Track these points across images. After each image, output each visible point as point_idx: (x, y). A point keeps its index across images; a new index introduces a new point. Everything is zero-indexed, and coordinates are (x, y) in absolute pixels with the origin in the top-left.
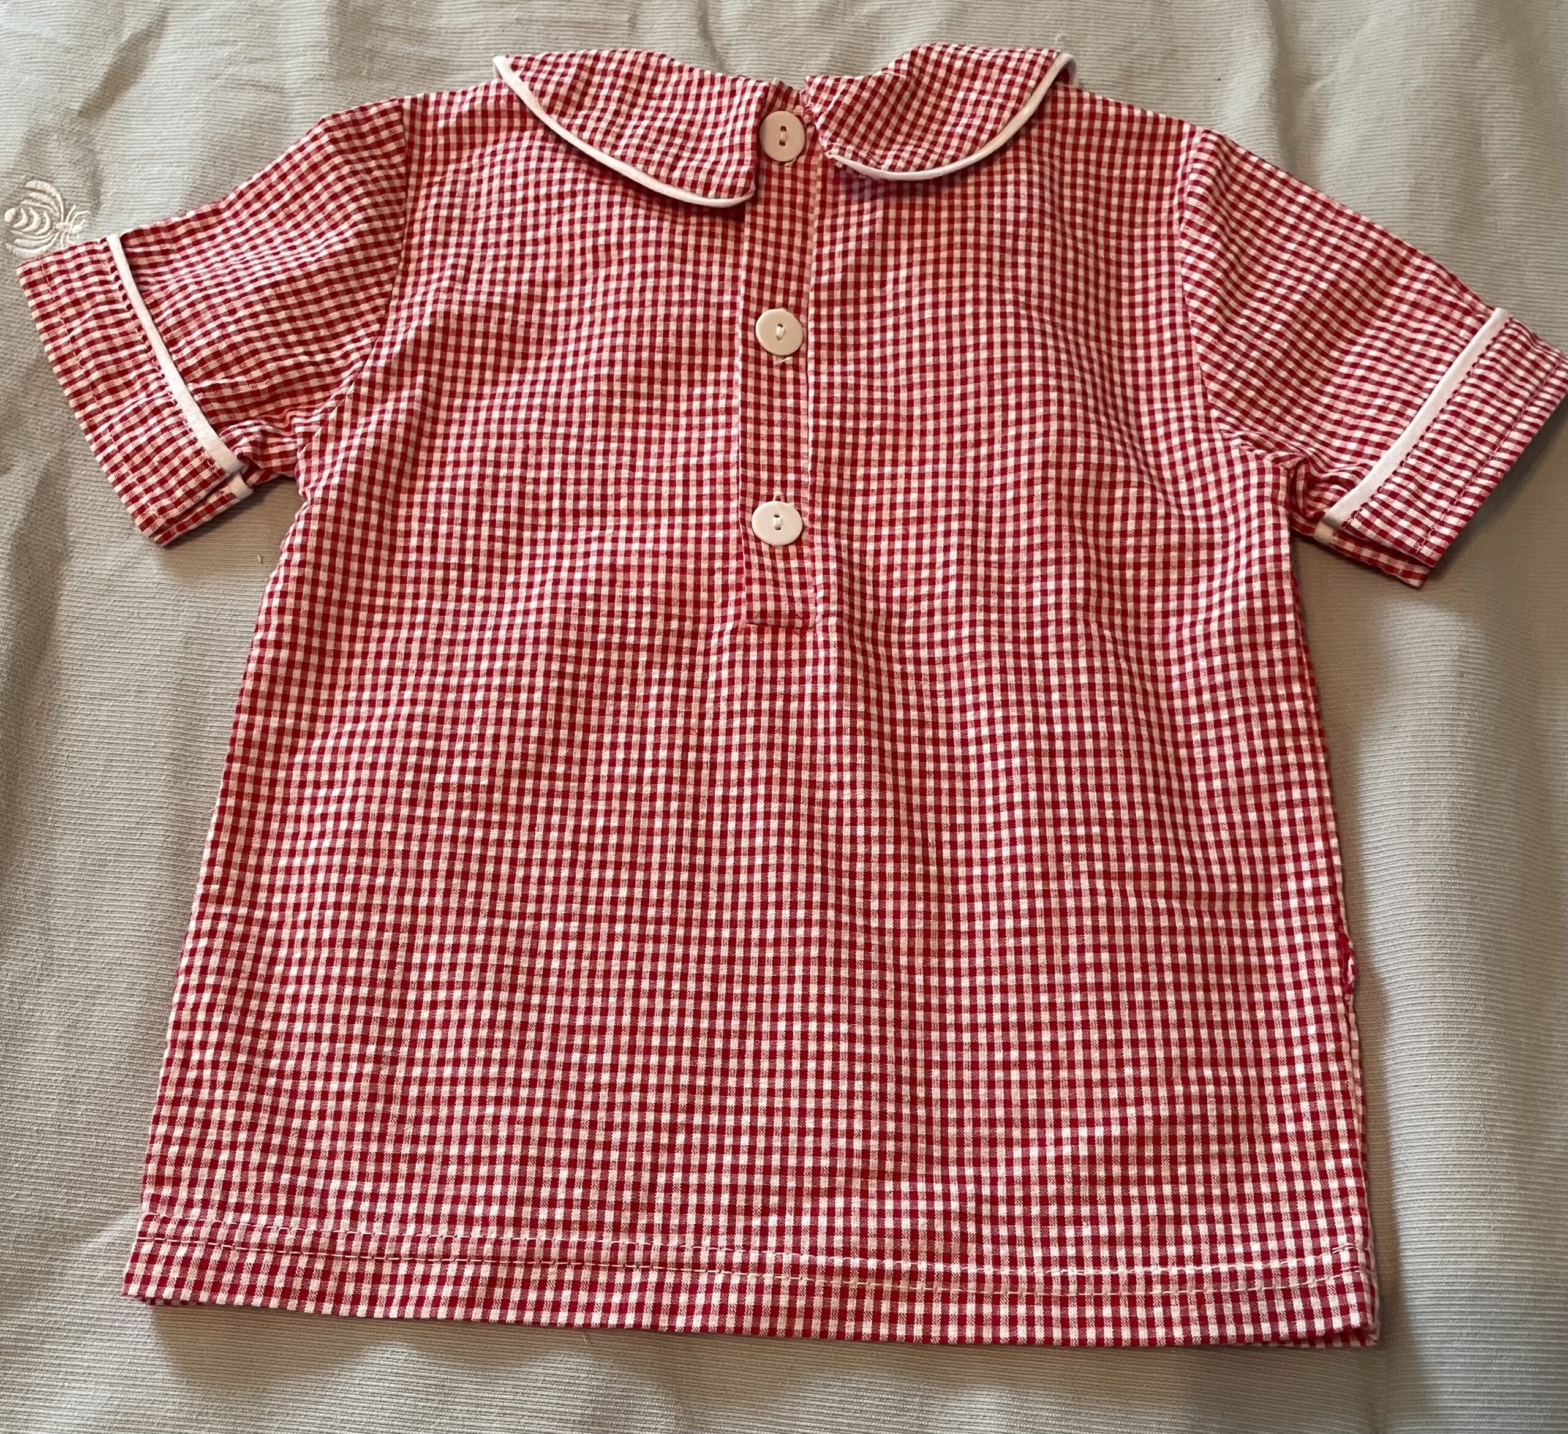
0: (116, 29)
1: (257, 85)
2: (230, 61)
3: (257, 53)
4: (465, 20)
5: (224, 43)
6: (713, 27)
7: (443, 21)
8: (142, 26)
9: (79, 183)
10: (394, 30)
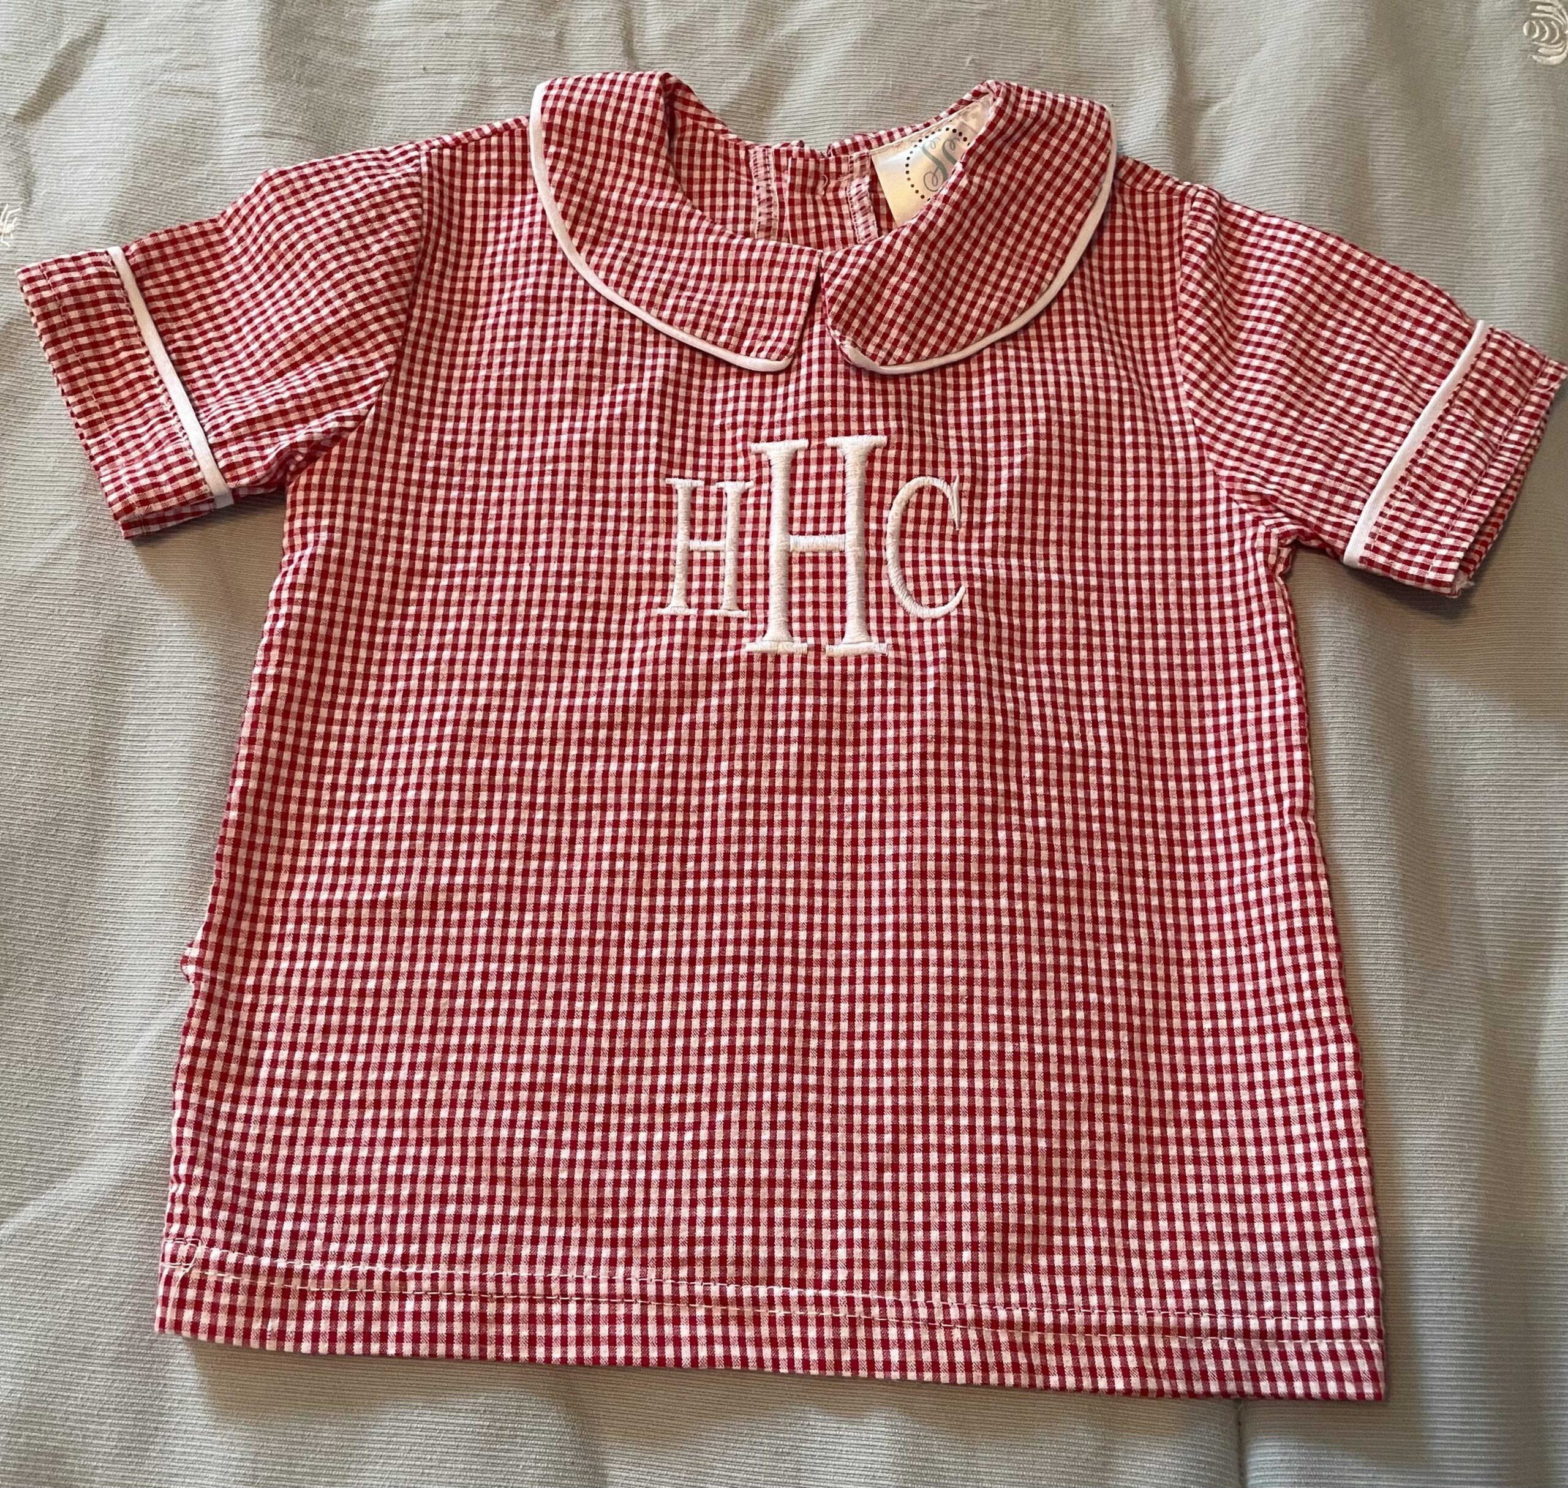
0: (54, 37)
1: (191, 91)
2: (165, 69)
3: (193, 60)
4: (398, 33)
5: (159, 50)
6: (637, 46)
7: (374, 35)
8: (80, 34)
9: (12, 183)
10: (326, 39)
